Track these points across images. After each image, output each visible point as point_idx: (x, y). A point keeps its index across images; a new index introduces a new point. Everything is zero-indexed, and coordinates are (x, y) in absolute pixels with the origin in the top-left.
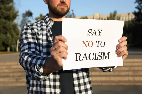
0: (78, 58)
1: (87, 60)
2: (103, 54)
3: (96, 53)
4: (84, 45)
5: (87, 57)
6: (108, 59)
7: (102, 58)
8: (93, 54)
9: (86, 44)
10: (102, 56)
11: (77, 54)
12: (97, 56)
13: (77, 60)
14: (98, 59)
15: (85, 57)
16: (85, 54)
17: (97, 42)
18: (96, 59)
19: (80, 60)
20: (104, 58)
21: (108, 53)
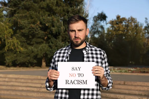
0: (67, 83)
1: (73, 84)
2: (82, 81)
3: (78, 80)
4: (70, 76)
5: (73, 83)
6: (86, 84)
7: (82, 83)
8: (76, 81)
9: (71, 75)
10: (82, 82)
11: (66, 80)
12: (79, 82)
13: (66, 84)
14: (79, 84)
15: (71, 82)
16: (71, 81)
17: (78, 74)
18: (78, 84)
19: (68, 84)
20: (84, 83)
21: (86, 81)
